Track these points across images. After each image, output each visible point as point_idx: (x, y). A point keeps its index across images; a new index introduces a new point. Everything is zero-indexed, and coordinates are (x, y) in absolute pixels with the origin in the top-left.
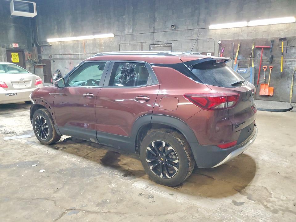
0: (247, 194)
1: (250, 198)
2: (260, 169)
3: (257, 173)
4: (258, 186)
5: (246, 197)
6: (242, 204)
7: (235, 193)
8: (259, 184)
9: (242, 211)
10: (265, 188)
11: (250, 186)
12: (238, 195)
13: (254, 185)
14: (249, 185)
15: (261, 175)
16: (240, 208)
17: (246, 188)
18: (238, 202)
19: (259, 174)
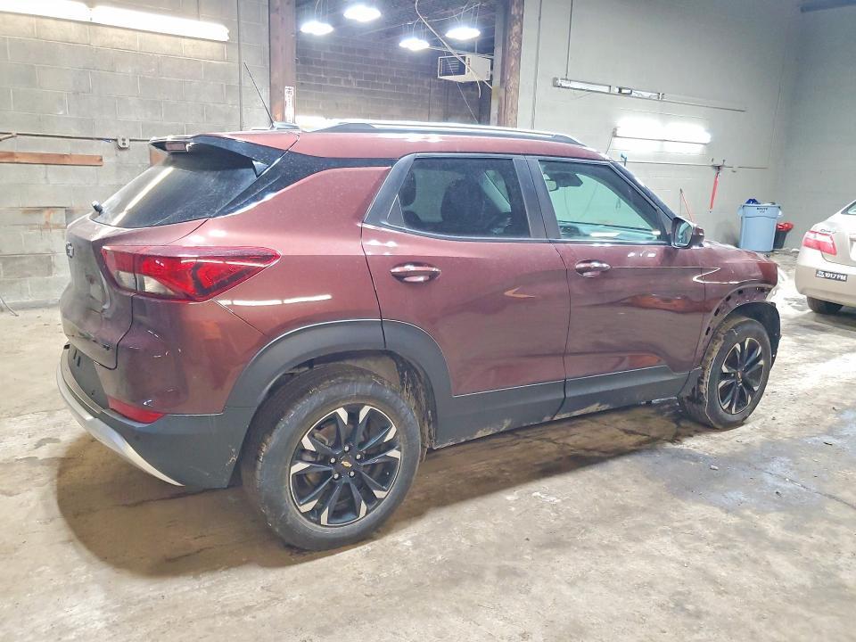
0: (42, 465)
1: (31, 461)
2: (63, 542)
3: (60, 522)
4: (30, 490)
5: (40, 458)
6: (39, 444)
7: (67, 452)
8: (29, 495)
9: (29, 437)
10: (10, 494)
11: (52, 480)
12: (60, 453)
13: (43, 485)
14: (55, 481)
15: (46, 523)
16: (36, 439)
17: (56, 472)
18: (48, 444)
19: (52, 520)
